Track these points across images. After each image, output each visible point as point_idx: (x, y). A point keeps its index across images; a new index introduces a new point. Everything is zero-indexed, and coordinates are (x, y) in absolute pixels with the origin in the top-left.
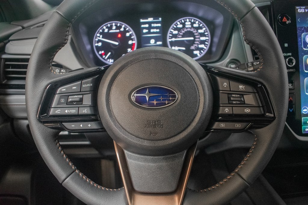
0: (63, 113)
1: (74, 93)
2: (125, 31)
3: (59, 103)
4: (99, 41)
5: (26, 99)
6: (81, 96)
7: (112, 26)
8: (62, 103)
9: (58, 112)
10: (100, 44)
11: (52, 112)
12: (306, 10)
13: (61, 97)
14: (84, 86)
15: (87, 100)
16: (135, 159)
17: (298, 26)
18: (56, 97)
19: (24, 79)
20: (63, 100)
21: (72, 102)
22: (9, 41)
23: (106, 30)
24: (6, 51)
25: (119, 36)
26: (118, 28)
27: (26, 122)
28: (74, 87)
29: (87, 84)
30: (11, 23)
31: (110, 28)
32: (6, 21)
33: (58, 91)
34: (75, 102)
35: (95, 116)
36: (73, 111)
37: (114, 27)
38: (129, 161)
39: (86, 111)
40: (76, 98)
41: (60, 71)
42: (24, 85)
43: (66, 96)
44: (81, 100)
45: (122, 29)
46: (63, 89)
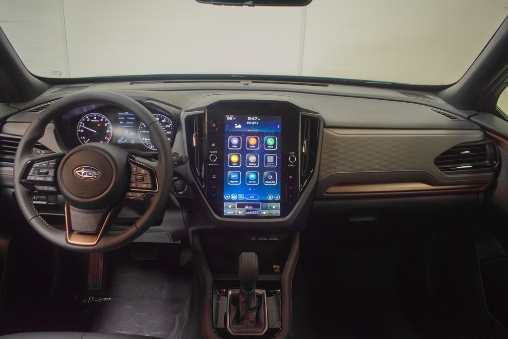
0: (35, 179)
1: (44, 168)
2: (105, 122)
3: (34, 173)
4: (81, 128)
5: (14, 171)
6: (48, 170)
7: (93, 116)
8: (36, 173)
9: (32, 178)
10: (82, 131)
11: (29, 178)
12: (234, 118)
13: (35, 170)
14: (50, 164)
15: (51, 173)
16: (74, 210)
17: (226, 130)
18: (33, 169)
19: (14, 154)
20: (36, 172)
21: (41, 173)
22: (6, 122)
23: (88, 120)
24: (3, 131)
25: (99, 125)
26: (99, 118)
27: (12, 190)
28: (44, 164)
29: (52, 163)
30: (10, 105)
31: (92, 118)
32: (6, 102)
33: (34, 166)
34: (43, 173)
35: (55, 183)
36: (42, 179)
37: (95, 118)
38: (71, 211)
39: (49, 179)
40: (45, 171)
41: (41, 152)
42: (14, 159)
43: (38, 169)
44: (47, 173)
45: (102, 120)
46: (37, 165)
